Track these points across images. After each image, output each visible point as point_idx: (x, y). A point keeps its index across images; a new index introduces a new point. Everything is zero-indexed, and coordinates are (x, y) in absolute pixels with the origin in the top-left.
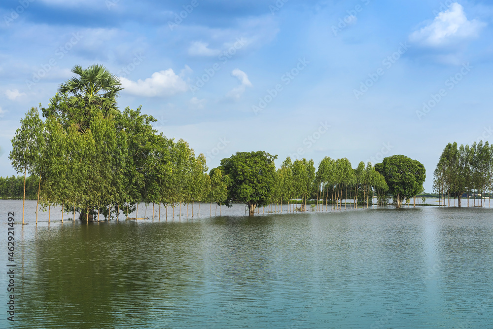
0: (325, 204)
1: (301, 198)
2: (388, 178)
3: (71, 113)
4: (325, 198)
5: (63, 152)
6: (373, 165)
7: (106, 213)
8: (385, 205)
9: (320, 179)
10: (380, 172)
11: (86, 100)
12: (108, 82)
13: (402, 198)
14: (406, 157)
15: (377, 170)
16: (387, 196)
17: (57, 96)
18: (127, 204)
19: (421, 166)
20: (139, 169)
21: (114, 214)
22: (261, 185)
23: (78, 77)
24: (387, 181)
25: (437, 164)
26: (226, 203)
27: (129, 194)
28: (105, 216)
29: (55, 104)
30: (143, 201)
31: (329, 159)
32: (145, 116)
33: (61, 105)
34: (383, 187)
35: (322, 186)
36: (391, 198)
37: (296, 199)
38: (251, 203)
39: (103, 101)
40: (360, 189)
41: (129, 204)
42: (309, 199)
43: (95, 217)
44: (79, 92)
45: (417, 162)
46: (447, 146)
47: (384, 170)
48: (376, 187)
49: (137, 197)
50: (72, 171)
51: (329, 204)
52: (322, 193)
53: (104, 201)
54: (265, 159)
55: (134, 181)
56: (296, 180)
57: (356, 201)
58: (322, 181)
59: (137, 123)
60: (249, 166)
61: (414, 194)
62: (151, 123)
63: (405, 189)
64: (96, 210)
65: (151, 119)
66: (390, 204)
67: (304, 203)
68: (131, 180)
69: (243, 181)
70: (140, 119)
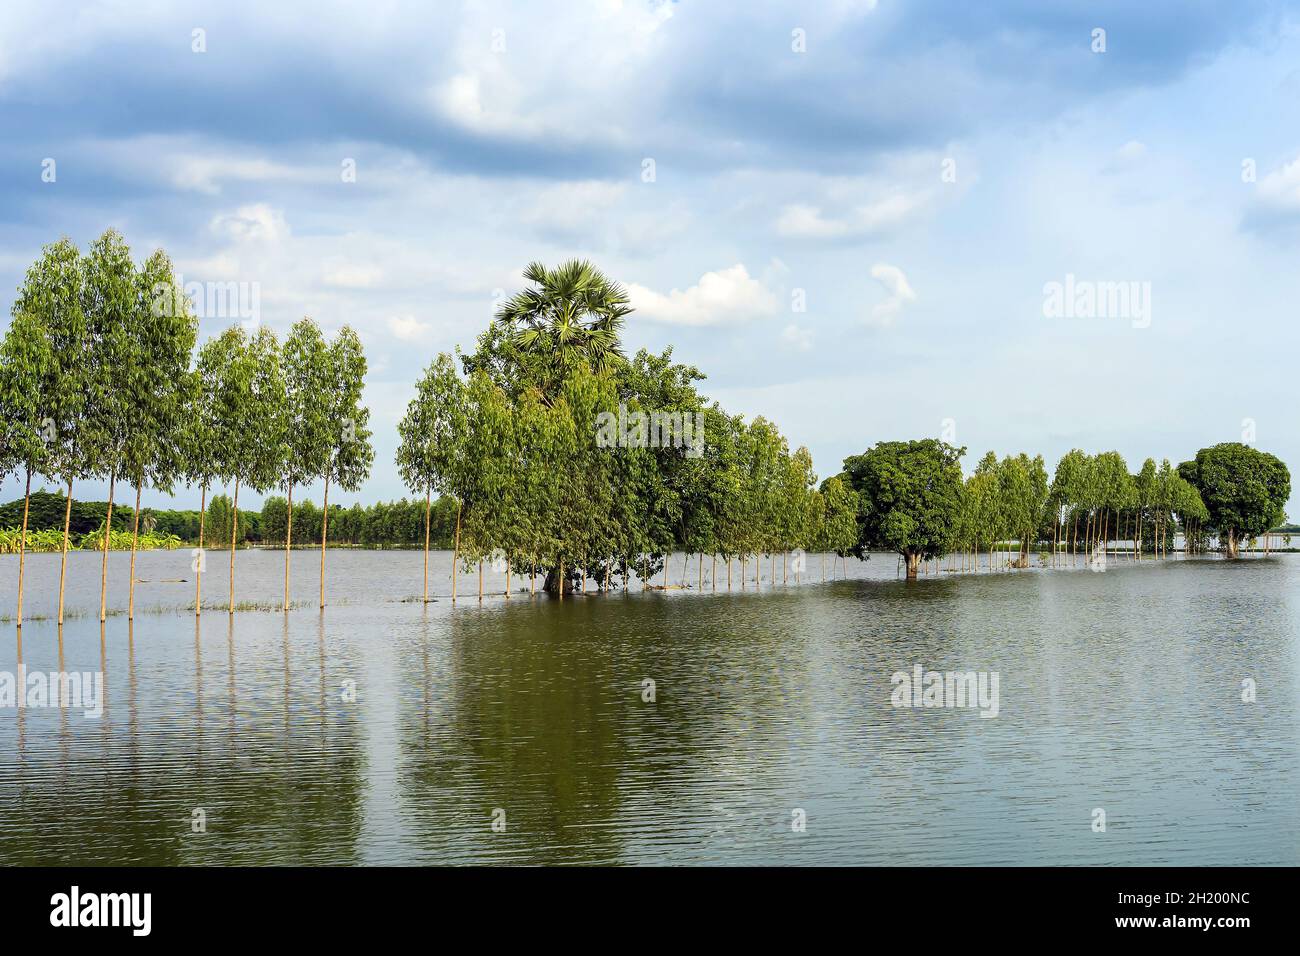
0: (1070, 550)
1: (1019, 538)
2: (1207, 494)
3: (524, 363)
4: (1071, 539)
5: (508, 449)
6: (1174, 466)
7: (600, 576)
8: (1203, 551)
9: (1058, 497)
10: (1189, 480)
11: (555, 335)
12: (601, 296)
13: (1238, 537)
14: (1247, 447)
15: (1183, 476)
16: (1207, 531)
17: (493, 329)
18: (644, 556)
19: (1280, 466)
20: (671, 481)
21: (617, 579)
22: (933, 512)
23: (537, 287)
24: (1205, 498)
26: (857, 552)
27: (650, 534)
28: (599, 583)
29: (489, 346)
30: (678, 550)
31: (1079, 454)
32: (681, 367)
33: (501, 348)
34: (1198, 513)
35: (1063, 514)
36: (1215, 536)
37: (1007, 542)
38: (911, 552)
39: (591, 337)
40: (1147, 517)
41: (648, 557)
42: (1036, 541)
43: (578, 584)
44: (539, 319)
45: (1272, 458)
47: (1200, 477)
48: (1181, 514)
49: (665, 542)
50: (527, 488)
51: (1080, 550)
52: (1064, 527)
53: (596, 550)
54: (939, 457)
55: (658, 507)
56: (1007, 501)
57: (1139, 544)
58: (1065, 502)
59: (663, 384)
60: (905, 471)
61: (1265, 527)
62: (693, 383)
63: (1245, 517)
64: (578, 570)
65: (694, 374)
66: (1212, 551)
67: (1025, 549)
68: (651, 505)
69: (893, 504)
70: (671, 375)
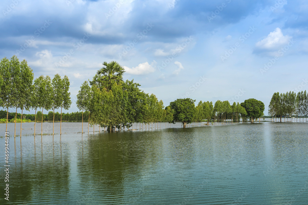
0: (218, 121)
1: (207, 119)
3: (103, 83)
4: (218, 119)
5: (100, 101)
6: (240, 104)
7: (119, 127)
8: (246, 121)
9: (215, 110)
10: (243, 107)
11: (109, 77)
12: (119, 68)
13: (254, 118)
14: (255, 99)
16: (247, 117)
17: (96, 76)
18: (128, 123)
19: (262, 103)
20: (133, 107)
21: (122, 128)
22: (189, 114)
23: (105, 67)
24: (246, 110)
25: (270, 102)
26: (173, 122)
27: (129, 119)
28: (119, 129)
29: (95, 79)
30: (135, 122)
31: (220, 101)
32: (136, 83)
33: (98, 80)
34: (245, 113)
35: (216, 114)
36: (249, 118)
37: (204, 120)
38: (184, 122)
39: (117, 77)
40: (234, 114)
41: (129, 123)
42: (211, 120)
43: (114, 129)
44: (106, 74)
45: (261, 102)
46: (274, 94)
47: (245, 106)
48: (241, 114)
49: (133, 120)
50: (104, 109)
51: (220, 122)
52: (217, 117)
53: (118, 122)
54: (190, 102)
55: (131, 113)
56: (205, 111)
57: (232, 120)
58: (216, 111)
59: (132, 87)
60: (183, 105)
61: (259, 116)
62: (138, 87)
63: (255, 114)
64: (114, 126)
65: (138, 85)
66: (248, 121)
67: (208, 121)
68: (130, 112)
69: (180, 112)
70: (133, 85)
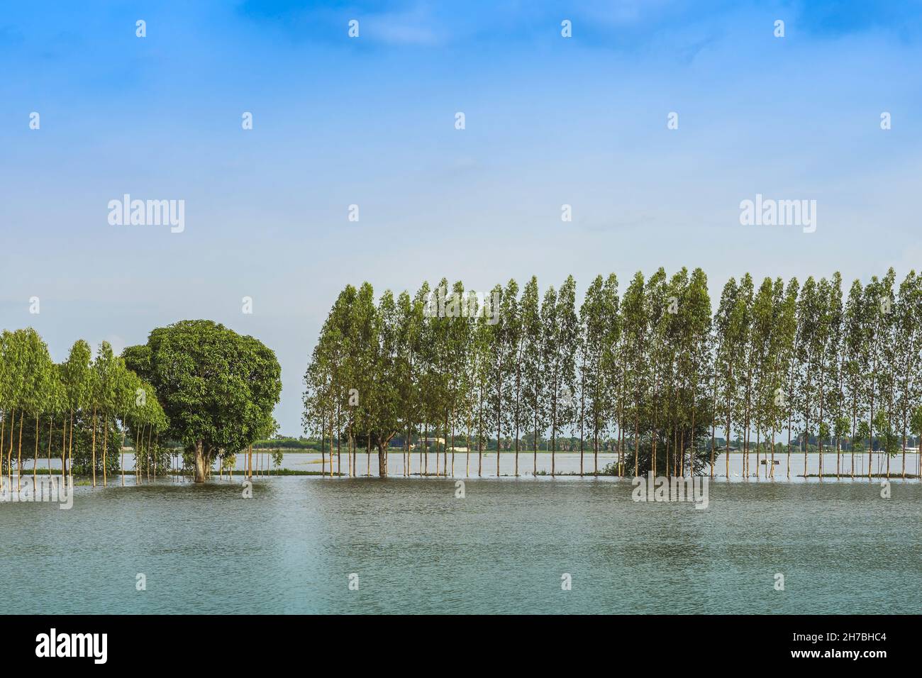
2: (165, 391)
6: (117, 352)
8: (160, 474)
10: (140, 373)
13: (210, 454)
14: (220, 327)
15: (130, 366)
16: (166, 446)
19: (265, 354)
24: (163, 400)
25: (312, 350)
34: (152, 420)
36: (177, 452)
40: (81, 426)
45: (256, 343)
46: (343, 295)
47: (154, 368)
48: (129, 421)
57: (70, 463)
61: (247, 440)
63: (218, 425)
66: (174, 473)
